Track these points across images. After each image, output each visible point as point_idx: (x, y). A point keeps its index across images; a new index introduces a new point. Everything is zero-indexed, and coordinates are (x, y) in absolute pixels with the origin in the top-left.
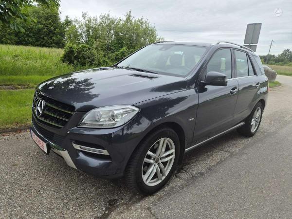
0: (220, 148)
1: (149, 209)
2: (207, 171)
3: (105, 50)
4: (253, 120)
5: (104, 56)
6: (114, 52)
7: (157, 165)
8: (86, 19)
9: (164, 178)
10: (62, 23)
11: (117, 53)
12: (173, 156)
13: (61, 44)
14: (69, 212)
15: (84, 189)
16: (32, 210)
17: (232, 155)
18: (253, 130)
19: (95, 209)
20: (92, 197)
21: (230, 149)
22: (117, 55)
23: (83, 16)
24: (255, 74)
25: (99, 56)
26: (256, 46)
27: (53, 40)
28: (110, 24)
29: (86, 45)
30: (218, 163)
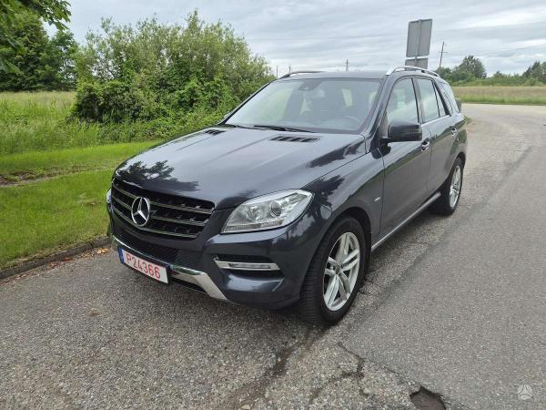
0: (410, 238)
1: (340, 344)
2: (402, 276)
3: (157, 88)
4: (451, 187)
5: (157, 101)
6: (175, 90)
7: (338, 278)
8: (111, 31)
9: (348, 296)
10: (50, 39)
11: (182, 92)
12: (357, 261)
13: (54, 83)
14: (222, 369)
15: (228, 332)
16: (165, 376)
17: (431, 247)
18: (453, 203)
19: (261, 359)
20: (247, 341)
21: (426, 239)
22: (182, 96)
23: (103, 27)
24: (447, 112)
25: (147, 99)
26: (426, 59)
27: (38, 76)
28: (158, 38)
29: (117, 82)
30: (415, 263)
